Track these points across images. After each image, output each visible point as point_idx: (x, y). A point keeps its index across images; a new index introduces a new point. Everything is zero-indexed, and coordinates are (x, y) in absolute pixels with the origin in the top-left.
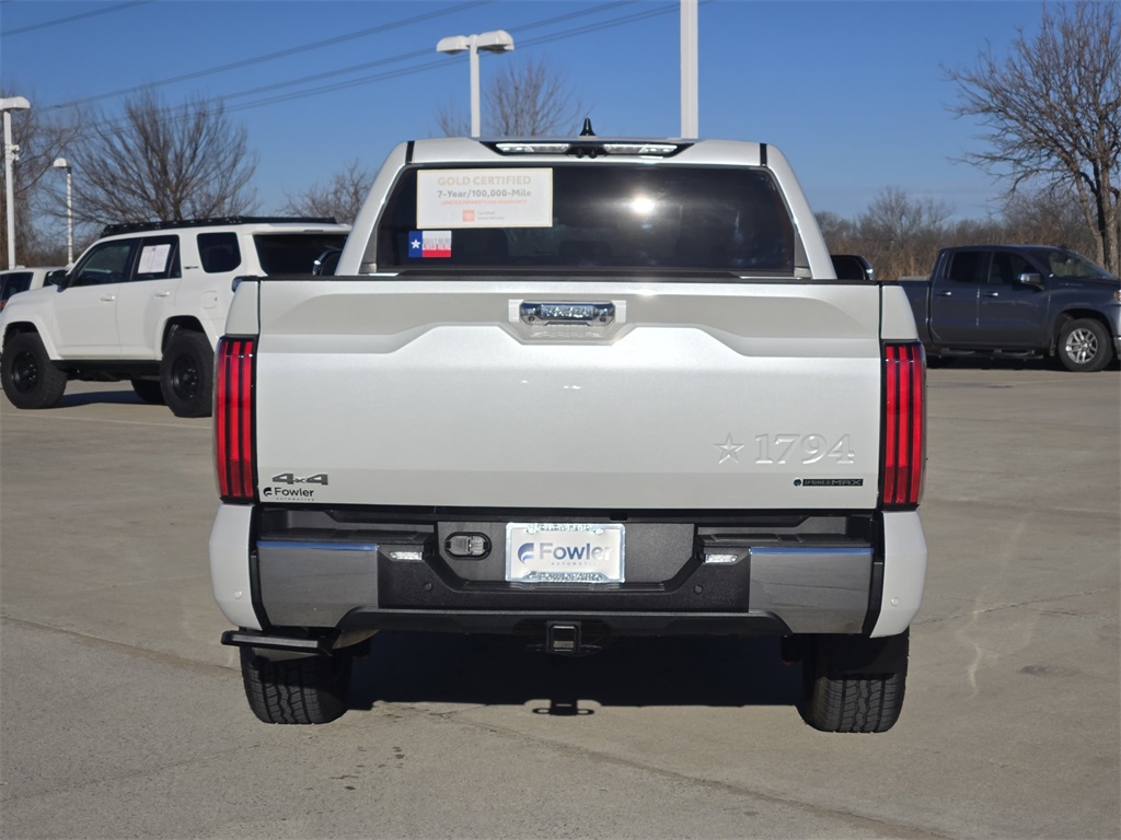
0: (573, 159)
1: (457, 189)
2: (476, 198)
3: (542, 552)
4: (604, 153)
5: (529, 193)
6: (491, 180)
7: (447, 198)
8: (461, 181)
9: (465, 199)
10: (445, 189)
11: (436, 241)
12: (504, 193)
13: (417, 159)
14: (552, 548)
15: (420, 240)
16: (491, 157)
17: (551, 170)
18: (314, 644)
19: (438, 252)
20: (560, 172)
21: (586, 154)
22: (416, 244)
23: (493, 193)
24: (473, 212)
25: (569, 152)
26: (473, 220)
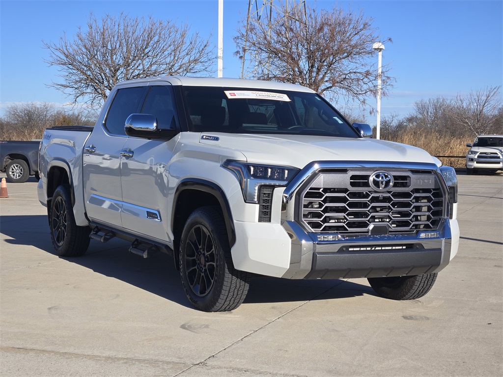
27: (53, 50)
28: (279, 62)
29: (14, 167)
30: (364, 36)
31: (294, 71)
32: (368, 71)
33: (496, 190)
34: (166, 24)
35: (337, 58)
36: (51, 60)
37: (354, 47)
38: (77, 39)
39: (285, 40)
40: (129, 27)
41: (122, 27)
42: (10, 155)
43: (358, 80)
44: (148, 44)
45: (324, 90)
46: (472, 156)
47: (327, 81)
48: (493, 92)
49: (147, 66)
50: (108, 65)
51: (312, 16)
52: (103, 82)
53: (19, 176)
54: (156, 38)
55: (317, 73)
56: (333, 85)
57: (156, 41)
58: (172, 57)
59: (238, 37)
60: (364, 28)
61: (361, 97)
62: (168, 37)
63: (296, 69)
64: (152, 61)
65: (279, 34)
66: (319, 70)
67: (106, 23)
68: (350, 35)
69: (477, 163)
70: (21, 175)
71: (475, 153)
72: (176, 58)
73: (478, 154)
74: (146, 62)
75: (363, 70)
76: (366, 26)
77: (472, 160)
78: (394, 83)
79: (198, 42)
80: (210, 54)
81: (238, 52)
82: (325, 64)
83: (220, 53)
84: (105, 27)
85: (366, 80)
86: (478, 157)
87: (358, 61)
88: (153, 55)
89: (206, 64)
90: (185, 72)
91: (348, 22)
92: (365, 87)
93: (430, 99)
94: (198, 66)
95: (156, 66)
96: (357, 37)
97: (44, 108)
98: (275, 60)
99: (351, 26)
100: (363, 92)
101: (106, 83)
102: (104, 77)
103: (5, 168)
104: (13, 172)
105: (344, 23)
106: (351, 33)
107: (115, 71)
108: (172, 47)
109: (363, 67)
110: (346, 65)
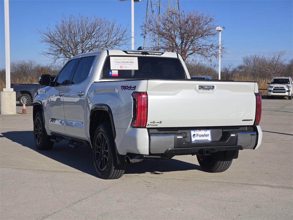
0: (142, 55)
1: (119, 61)
2: (123, 63)
3: (197, 136)
4: (148, 54)
5: (133, 62)
6: (125, 59)
7: (116, 63)
8: (119, 59)
9: (120, 63)
10: (116, 61)
11: (115, 73)
12: (128, 62)
13: (110, 54)
14: (199, 135)
15: (111, 72)
16: (125, 54)
17: (137, 57)
18: (160, 157)
19: (115, 75)
20: (139, 58)
21: (144, 54)
22: (110, 73)
23: (126, 62)
24: (122, 66)
25: (141, 54)
26: (122, 68)
27: (43, 34)
28: (165, 40)
29: (23, 98)
30: (210, 26)
31: (173, 45)
32: (212, 45)
33: (281, 107)
34: (103, 20)
35: (196, 38)
36: (42, 39)
37: (205, 32)
38: (55, 28)
39: (168, 28)
40: (84, 21)
41: (80, 22)
42: (21, 92)
43: (207, 49)
44: (94, 31)
45: (189, 55)
46: (270, 89)
47: (190, 50)
48: (282, 54)
49: (93, 42)
50: (72, 42)
51: (183, 15)
52: (70, 51)
53: (26, 103)
54: (98, 27)
55: (185, 46)
56: (194, 52)
57: (98, 29)
58: (107, 38)
59: (143, 26)
60: (210, 21)
61: (209, 58)
62: (105, 27)
63: (174, 44)
64: (96, 40)
65: (164, 24)
66: (186, 44)
67: (71, 19)
68: (203, 25)
69: (273, 92)
70: (27, 102)
71: (272, 87)
72: (109, 38)
73: (274, 88)
74: (93, 41)
75: (210, 44)
76: (211, 20)
77: (270, 91)
78: (226, 51)
79: (120, 29)
80: (127, 35)
81: (142, 34)
82: (189, 40)
83: (133, 35)
84: (70, 22)
85: (211, 49)
86: (274, 89)
87: (207, 39)
88: (97, 36)
89: (126, 41)
90: (114, 45)
91: (201, 18)
92: (211, 53)
93: (251, 56)
94: (121, 42)
95: (98, 42)
96: (206, 26)
97: (30, 63)
98: (163, 38)
99: (203, 20)
100: (210, 56)
101: (71, 52)
102: (70, 49)
103: (18, 98)
104: (23, 101)
105: (199, 19)
106: (203, 24)
107: (76, 45)
108: (107, 32)
109: (210, 42)
110: (201, 41)
